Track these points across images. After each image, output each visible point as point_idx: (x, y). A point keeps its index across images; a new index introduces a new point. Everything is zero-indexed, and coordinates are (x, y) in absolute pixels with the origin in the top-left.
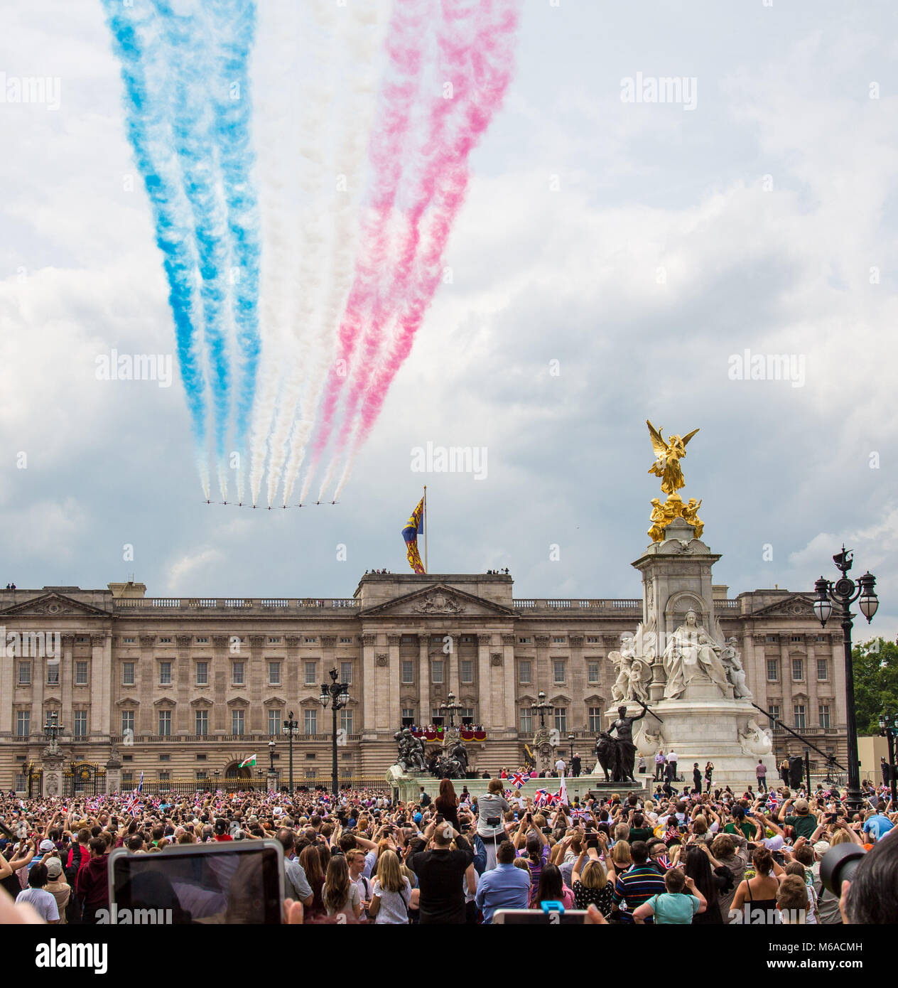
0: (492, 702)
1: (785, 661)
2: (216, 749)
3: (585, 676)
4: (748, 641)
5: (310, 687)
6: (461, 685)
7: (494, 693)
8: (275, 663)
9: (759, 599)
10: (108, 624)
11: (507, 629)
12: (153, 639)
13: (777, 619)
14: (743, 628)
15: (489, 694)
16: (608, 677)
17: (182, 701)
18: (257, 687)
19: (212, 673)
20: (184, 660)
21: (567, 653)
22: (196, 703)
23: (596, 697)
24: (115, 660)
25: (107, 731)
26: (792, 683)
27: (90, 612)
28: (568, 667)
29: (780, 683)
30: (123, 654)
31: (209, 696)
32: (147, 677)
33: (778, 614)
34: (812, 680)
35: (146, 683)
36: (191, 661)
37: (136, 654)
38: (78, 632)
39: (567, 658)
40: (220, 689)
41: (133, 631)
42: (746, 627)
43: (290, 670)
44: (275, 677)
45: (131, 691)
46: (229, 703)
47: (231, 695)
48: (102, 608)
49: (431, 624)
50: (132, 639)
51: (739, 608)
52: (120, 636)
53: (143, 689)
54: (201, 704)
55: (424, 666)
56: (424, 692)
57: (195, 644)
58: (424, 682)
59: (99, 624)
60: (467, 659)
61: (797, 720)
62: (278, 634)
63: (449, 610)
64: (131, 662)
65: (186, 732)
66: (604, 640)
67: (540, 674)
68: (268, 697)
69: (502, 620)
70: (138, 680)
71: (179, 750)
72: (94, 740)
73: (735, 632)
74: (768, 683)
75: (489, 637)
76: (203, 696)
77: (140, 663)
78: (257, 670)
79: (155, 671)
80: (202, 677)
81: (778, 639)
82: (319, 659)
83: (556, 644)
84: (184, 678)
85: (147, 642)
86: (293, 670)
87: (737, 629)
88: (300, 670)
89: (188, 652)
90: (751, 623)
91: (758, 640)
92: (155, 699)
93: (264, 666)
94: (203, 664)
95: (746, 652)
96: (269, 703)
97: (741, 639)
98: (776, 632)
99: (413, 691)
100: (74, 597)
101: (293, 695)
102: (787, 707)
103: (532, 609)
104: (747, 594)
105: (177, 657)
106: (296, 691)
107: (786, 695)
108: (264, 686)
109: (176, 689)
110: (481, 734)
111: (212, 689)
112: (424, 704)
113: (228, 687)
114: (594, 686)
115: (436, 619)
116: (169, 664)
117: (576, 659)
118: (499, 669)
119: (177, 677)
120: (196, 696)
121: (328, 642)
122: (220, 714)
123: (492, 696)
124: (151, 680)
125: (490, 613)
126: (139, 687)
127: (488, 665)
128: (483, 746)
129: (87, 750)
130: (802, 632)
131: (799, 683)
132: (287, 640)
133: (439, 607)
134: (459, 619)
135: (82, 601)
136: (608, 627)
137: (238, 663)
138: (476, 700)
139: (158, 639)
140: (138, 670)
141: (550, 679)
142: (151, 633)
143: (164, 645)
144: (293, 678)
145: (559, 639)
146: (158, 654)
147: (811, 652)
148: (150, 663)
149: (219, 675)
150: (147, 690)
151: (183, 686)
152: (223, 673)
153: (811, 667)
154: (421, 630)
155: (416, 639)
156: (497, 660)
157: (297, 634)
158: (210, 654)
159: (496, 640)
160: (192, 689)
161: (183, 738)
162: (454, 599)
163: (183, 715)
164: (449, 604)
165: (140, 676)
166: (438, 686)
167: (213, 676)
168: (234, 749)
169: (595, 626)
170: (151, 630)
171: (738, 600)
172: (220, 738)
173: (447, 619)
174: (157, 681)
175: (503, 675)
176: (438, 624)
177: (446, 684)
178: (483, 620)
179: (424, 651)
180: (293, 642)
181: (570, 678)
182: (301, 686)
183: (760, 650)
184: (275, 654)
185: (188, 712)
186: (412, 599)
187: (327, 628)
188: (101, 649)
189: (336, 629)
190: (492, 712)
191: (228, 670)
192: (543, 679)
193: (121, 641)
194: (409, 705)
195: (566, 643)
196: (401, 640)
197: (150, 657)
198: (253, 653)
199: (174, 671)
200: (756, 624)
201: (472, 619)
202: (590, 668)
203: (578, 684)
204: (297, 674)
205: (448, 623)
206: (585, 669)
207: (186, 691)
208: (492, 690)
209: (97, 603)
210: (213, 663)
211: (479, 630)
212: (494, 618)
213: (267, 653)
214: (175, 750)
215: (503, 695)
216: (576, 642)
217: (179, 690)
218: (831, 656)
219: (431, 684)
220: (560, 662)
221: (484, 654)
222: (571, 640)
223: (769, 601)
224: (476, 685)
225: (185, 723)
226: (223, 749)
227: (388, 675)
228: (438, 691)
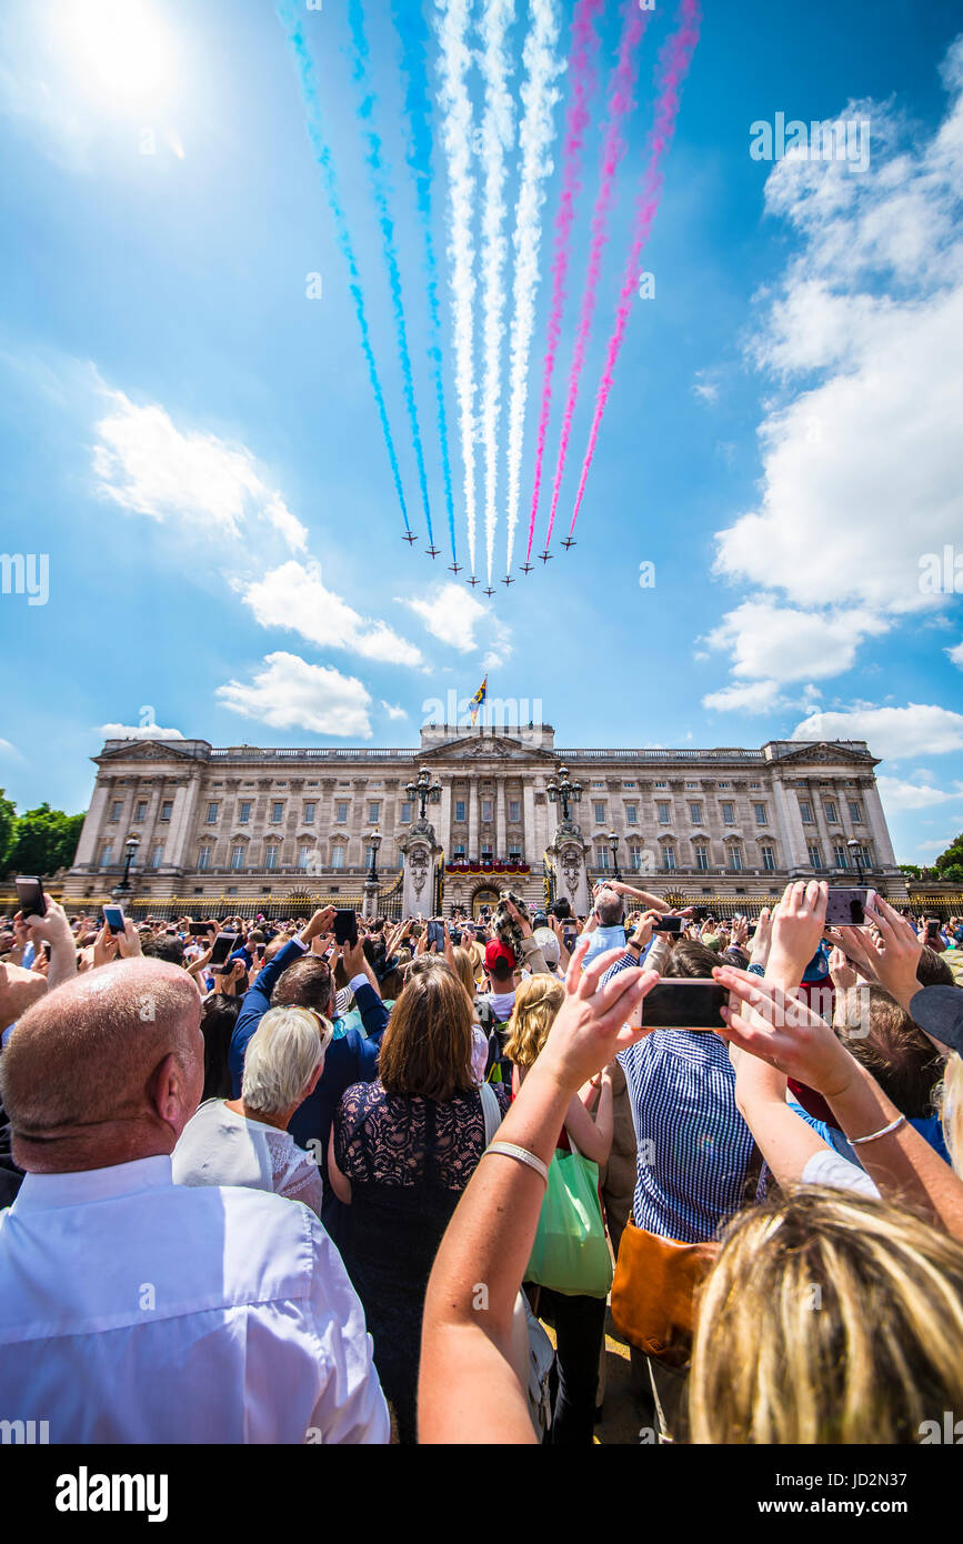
0: (536, 838)
1: (817, 803)
2: (279, 882)
3: (624, 816)
4: (778, 786)
5: (373, 825)
6: (508, 824)
7: (538, 830)
8: (342, 804)
9: (784, 747)
10: (195, 768)
11: (550, 771)
12: (239, 782)
13: (804, 764)
14: (770, 774)
15: (533, 830)
16: (646, 818)
17: (256, 837)
18: (324, 825)
19: (286, 813)
20: (263, 801)
21: (607, 795)
22: (269, 838)
23: (636, 836)
24: (200, 800)
25: (176, 864)
26: (828, 825)
27: (180, 757)
28: (608, 808)
29: (816, 825)
30: (210, 795)
31: (281, 831)
32: (228, 815)
33: (804, 759)
34: (847, 821)
35: (227, 821)
36: (269, 802)
37: (221, 795)
38: (168, 774)
39: (606, 800)
40: (292, 826)
41: (221, 775)
42: (774, 772)
43: (355, 809)
44: (342, 815)
45: (212, 828)
46: (298, 838)
47: (301, 831)
48: (192, 754)
49: (480, 766)
50: (219, 784)
51: (764, 757)
52: (209, 780)
53: (223, 826)
54: (273, 840)
55: (473, 804)
56: (473, 828)
57: (274, 787)
58: (473, 818)
59: (187, 767)
60: (514, 799)
61: (838, 860)
62: (347, 779)
63: (496, 755)
64: (215, 803)
65: (255, 865)
66: (640, 784)
67: (582, 814)
68: (333, 833)
69: (544, 763)
70: (219, 819)
71: (245, 882)
72: (162, 871)
73: (762, 779)
74: (804, 825)
75: (533, 779)
76: (275, 832)
77: (224, 802)
78: (326, 808)
79: (236, 810)
80: (277, 816)
81: (809, 783)
82: (382, 800)
83: (596, 789)
84: (261, 816)
85: (233, 785)
86: (359, 810)
87: (764, 775)
88: (364, 809)
89: (266, 793)
90: (779, 768)
91: (788, 783)
92: (232, 835)
93: (333, 806)
94: (279, 804)
95: (776, 796)
96: (334, 838)
97: (769, 785)
98: (804, 776)
99: (464, 828)
100: (169, 745)
101: (356, 832)
102: (827, 847)
103: (574, 758)
104: (772, 743)
105: (258, 798)
106: (359, 829)
107: (823, 834)
108: (332, 823)
109: (252, 827)
110: (525, 869)
111: (285, 826)
112: (473, 839)
113: (299, 825)
114: (633, 826)
115: (485, 762)
116: (250, 804)
117: (615, 802)
118: (540, 808)
119: (254, 816)
120: (268, 831)
121: (391, 784)
122: (289, 849)
123: (536, 832)
124: (231, 819)
125: (534, 757)
126: (219, 824)
127: (532, 803)
128: (527, 880)
129: (154, 882)
130: (830, 776)
131: (834, 825)
132: (355, 783)
133: (487, 752)
134: (505, 760)
135: (176, 748)
136: (642, 773)
137: (309, 803)
138: (522, 836)
139: (242, 783)
140: (221, 810)
141: (592, 819)
142: (236, 778)
143: (247, 788)
144: (359, 816)
145: (600, 783)
146: (241, 795)
147: (841, 795)
148: (232, 804)
149: (291, 814)
150: (226, 827)
151: (258, 824)
152: (296, 812)
153: (844, 809)
154: (471, 772)
155: (466, 781)
156: (539, 799)
157: (364, 778)
158: (288, 795)
159: (540, 781)
160: (267, 826)
161: (250, 872)
162: (501, 746)
163: (255, 849)
164: (495, 750)
165: (222, 815)
166: (487, 824)
167: (286, 816)
168: (296, 882)
169: (630, 772)
170: (237, 775)
171: (762, 750)
172: (284, 871)
173: (494, 762)
174: (236, 819)
175: (547, 812)
176: (487, 767)
177: (495, 822)
178: (527, 763)
179: (473, 791)
180: (360, 785)
181: (610, 818)
182: (364, 824)
183: (792, 792)
184: (344, 795)
185: (260, 847)
186: (463, 746)
187: (392, 773)
188: (184, 789)
189: (399, 774)
190: (536, 847)
191: (301, 809)
192: (584, 819)
193: (210, 784)
194: (460, 841)
195: (605, 787)
196: (455, 782)
197: (231, 798)
198: (325, 795)
199: (253, 810)
200: (785, 768)
201: (516, 762)
202: (628, 810)
203: (618, 824)
204: (361, 813)
205: (495, 766)
206: (623, 810)
207: (260, 828)
208: (536, 826)
209: (188, 750)
210: (288, 802)
211: (523, 772)
212: (538, 761)
213: (336, 795)
214: (241, 882)
215: (547, 831)
216: (614, 786)
217: (255, 828)
218: (862, 799)
219: (480, 821)
220: (600, 805)
221: (529, 793)
222: (609, 784)
223: (793, 749)
224: (522, 823)
225: (255, 857)
226: (286, 882)
227: (440, 812)
228: (487, 828)
